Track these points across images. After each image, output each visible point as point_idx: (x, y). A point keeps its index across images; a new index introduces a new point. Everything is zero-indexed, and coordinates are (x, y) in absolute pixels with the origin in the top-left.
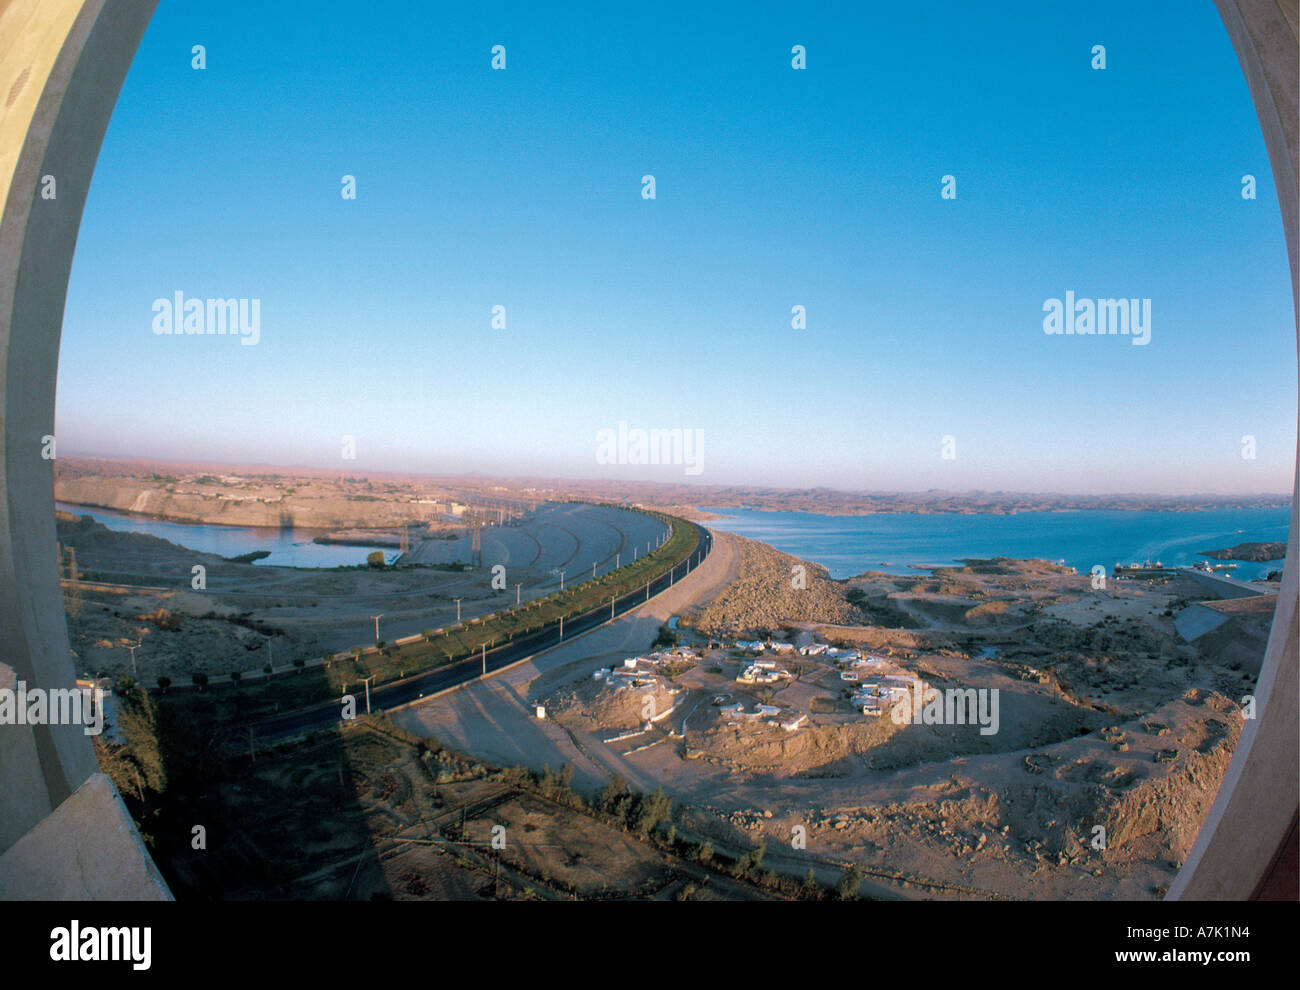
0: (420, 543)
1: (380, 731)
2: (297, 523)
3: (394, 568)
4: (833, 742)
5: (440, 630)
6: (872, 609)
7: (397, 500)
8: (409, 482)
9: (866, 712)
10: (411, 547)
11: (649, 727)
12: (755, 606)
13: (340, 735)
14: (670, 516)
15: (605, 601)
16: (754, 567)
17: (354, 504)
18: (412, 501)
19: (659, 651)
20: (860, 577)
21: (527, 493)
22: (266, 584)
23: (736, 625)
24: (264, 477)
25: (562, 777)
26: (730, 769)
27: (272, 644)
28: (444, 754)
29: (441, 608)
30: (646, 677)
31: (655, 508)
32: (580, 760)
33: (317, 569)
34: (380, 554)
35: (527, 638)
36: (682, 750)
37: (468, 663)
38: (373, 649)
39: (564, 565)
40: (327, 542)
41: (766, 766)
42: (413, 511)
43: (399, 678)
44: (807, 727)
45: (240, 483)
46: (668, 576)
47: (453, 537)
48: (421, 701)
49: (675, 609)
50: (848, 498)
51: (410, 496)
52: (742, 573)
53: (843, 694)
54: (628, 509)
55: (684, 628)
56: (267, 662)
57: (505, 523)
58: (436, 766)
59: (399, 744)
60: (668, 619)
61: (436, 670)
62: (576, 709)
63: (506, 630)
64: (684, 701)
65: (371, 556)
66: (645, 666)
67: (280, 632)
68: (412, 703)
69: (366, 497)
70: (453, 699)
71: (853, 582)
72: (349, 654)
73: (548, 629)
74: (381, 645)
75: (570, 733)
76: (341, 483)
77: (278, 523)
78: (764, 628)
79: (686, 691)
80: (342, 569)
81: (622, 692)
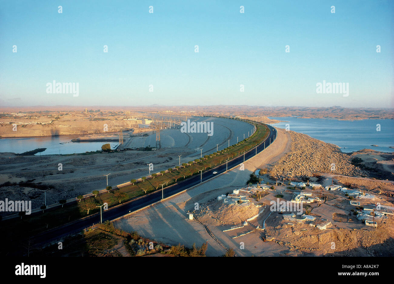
0: (129, 138)
1: (107, 231)
2: (61, 133)
3: (116, 151)
4: (348, 239)
5: (140, 179)
6: (367, 169)
7: (116, 119)
8: (122, 110)
9: (367, 224)
10: (124, 141)
11: (246, 224)
12: (300, 164)
13: (84, 236)
14: (255, 121)
15: (223, 162)
16: (299, 146)
17: (93, 122)
18: (124, 119)
19: (251, 186)
20: (359, 151)
21: (182, 113)
22: (43, 164)
23: (290, 174)
24: (40, 112)
25: (202, 250)
26: (290, 248)
27: (46, 194)
28: (141, 240)
29: (140, 169)
30: (244, 199)
31: (247, 118)
32: (211, 241)
33: (74, 154)
34: (108, 145)
35: (184, 181)
36: (263, 237)
37: (154, 194)
38: (104, 190)
39: (202, 146)
40: (79, 141)
41: (309, 248)
42: (125, 124)
43: (119, 203)
44: (332, 228)
45: (25, 116)
46: (254, 150)
47: (146, 135)
48: (130, 214)
49: (258, 165)
50: (351, 112)
51: (123, 117)
52: (293, 148)
53: (352, 213)
54: (233, 119)
55: (263, 175)
56: (43, 203)
57: (172, 128)
58: (137, 247)
59: (117, 237)
60: (255, 171)
61: (138, 198)
62: (209, 214)
63: (174, 178)
64: (264, 211)
65: (104, 146)
66: (244, 194)
67: (51, 187)
68: (125, 216)
69: (100, 119)
70: (147, 212)
71: (355, 155)
72: (91, 194)
73: (194, 177)
74: (109, 188)
75: (206, 227)
76: (86, 113)
77: (50, 134)
78: (305, 176)
79: (265, 206)
80: (87, 153)
81: (232, 206)
